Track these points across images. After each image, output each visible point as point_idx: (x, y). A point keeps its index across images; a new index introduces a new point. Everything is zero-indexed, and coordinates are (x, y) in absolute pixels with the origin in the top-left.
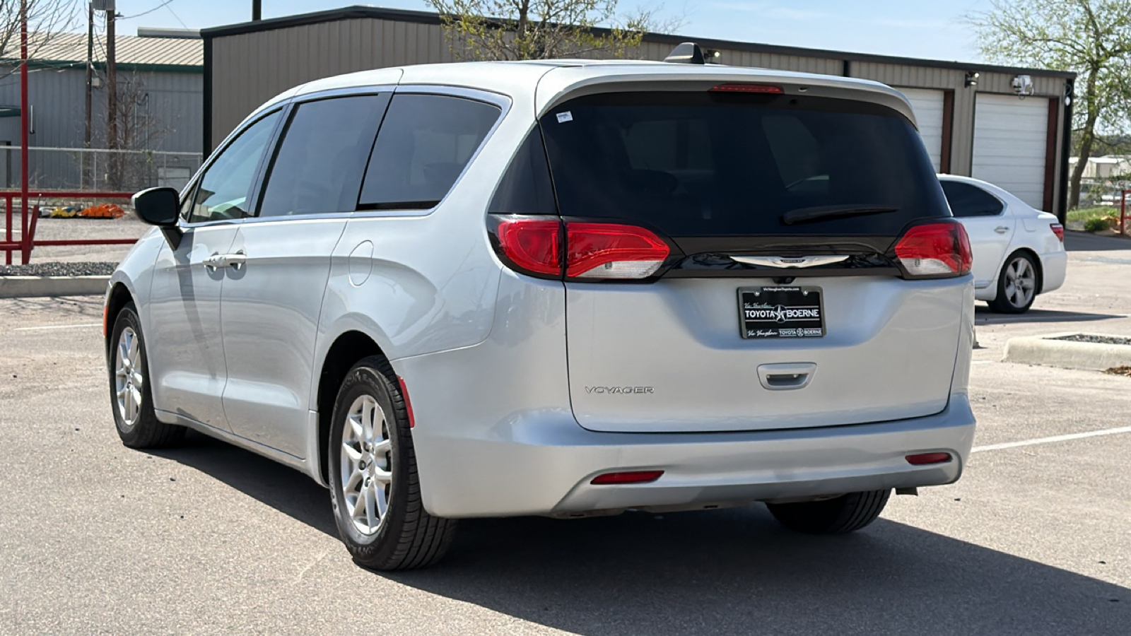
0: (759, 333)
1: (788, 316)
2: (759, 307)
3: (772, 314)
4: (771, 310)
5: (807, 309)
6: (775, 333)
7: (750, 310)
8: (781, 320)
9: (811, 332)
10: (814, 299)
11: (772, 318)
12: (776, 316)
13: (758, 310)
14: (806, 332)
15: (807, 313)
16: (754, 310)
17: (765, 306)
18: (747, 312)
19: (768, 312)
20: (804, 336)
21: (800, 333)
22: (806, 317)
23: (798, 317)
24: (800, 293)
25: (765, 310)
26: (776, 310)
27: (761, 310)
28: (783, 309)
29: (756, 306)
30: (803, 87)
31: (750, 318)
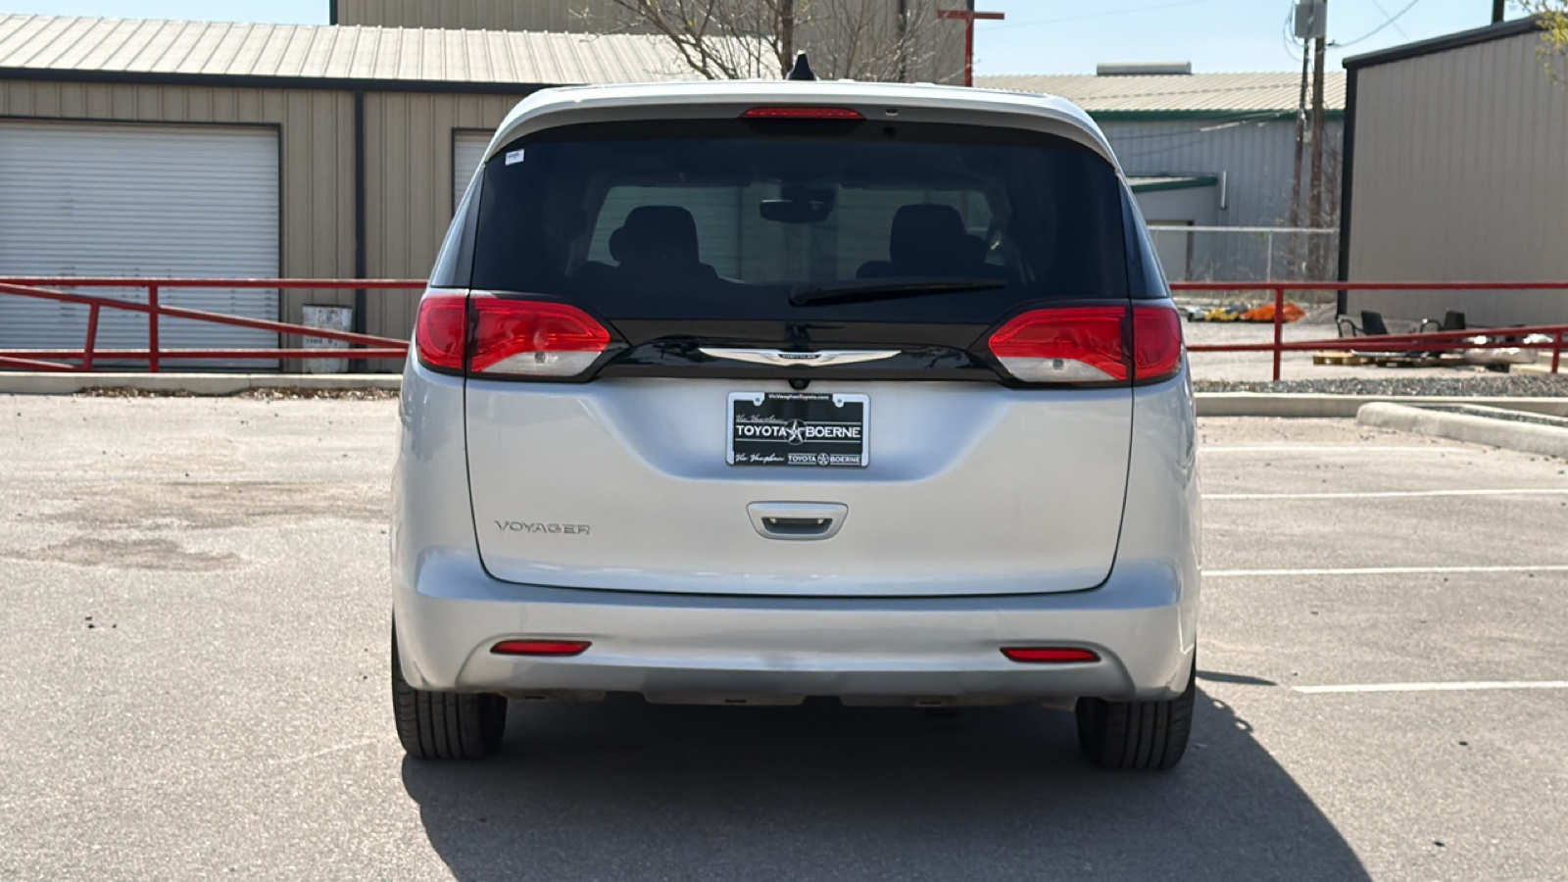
0: (754, 458)
1: (807, 435)
2: (761, 421)
3: (783, 431)
4: (780, 426)
5: (841, 426)
6: (781, 459)
7: (745, 424)
8: (796, 440)
9: (842, 459)
10: (853, 413)
11: (782, 437)
12: (789, 434)
13: (758, 425)
14: (832, 459)
15: (839, 432)
16: (752, 425)
17: (772, 421)
18: (740, 427)
19: (776, 428)
20: (829, 465)
21: (824, 459)
22: (837, 438)
23: (824, 438)
24: (830, 402)
25: (771, 425)
26: (790, 426)
27: (763, 425)
28: (800, 425)
29: (755, 420)
30: (892, 109)
31: (744, 435)
